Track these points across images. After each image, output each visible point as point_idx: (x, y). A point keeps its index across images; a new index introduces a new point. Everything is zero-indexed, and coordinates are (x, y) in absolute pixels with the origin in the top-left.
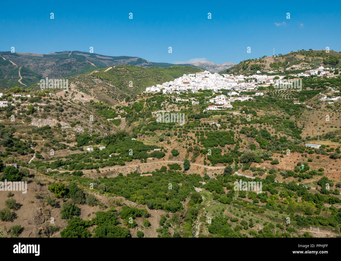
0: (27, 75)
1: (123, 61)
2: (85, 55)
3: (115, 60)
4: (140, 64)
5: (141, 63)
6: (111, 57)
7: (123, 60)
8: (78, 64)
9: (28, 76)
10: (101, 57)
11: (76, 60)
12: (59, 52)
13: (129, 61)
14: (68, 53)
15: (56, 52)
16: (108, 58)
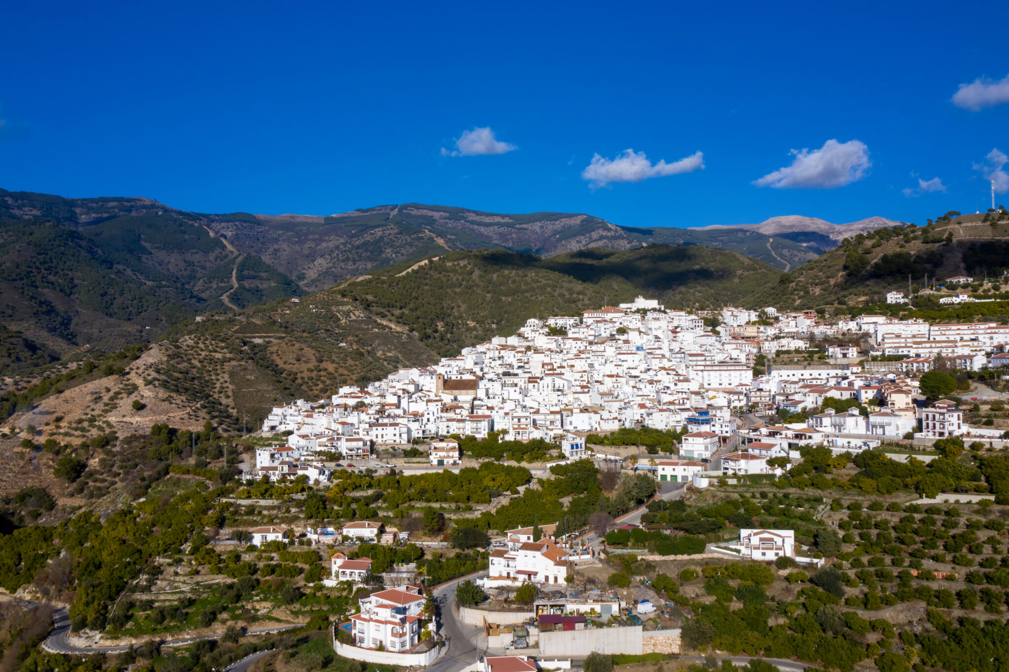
0: (254, 278)
1: (541, 227)
2: (436, 215)
3: (517, 226)
4: (588, 235)
5: (590, 232)
6: (507, 216)
7: (539, 224)
8: (400, 241)
9: (255, 281)
10: (478, 218)
11: (396, 231)
12: (365, 207)
13: (558, 225)
14: (388, 211)
15: (358, 210)
16: (498, 219)
